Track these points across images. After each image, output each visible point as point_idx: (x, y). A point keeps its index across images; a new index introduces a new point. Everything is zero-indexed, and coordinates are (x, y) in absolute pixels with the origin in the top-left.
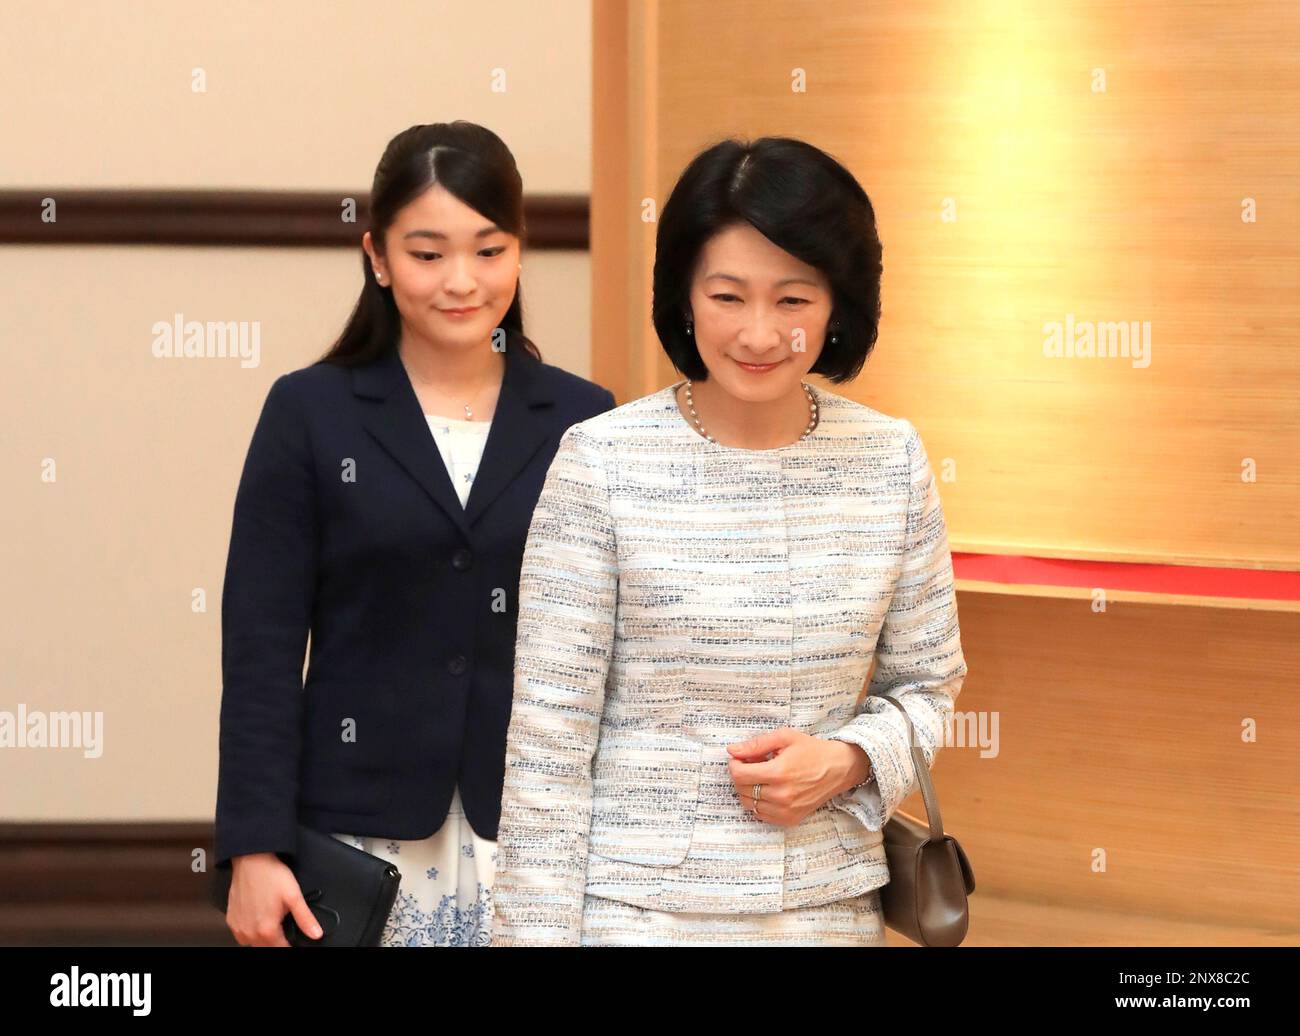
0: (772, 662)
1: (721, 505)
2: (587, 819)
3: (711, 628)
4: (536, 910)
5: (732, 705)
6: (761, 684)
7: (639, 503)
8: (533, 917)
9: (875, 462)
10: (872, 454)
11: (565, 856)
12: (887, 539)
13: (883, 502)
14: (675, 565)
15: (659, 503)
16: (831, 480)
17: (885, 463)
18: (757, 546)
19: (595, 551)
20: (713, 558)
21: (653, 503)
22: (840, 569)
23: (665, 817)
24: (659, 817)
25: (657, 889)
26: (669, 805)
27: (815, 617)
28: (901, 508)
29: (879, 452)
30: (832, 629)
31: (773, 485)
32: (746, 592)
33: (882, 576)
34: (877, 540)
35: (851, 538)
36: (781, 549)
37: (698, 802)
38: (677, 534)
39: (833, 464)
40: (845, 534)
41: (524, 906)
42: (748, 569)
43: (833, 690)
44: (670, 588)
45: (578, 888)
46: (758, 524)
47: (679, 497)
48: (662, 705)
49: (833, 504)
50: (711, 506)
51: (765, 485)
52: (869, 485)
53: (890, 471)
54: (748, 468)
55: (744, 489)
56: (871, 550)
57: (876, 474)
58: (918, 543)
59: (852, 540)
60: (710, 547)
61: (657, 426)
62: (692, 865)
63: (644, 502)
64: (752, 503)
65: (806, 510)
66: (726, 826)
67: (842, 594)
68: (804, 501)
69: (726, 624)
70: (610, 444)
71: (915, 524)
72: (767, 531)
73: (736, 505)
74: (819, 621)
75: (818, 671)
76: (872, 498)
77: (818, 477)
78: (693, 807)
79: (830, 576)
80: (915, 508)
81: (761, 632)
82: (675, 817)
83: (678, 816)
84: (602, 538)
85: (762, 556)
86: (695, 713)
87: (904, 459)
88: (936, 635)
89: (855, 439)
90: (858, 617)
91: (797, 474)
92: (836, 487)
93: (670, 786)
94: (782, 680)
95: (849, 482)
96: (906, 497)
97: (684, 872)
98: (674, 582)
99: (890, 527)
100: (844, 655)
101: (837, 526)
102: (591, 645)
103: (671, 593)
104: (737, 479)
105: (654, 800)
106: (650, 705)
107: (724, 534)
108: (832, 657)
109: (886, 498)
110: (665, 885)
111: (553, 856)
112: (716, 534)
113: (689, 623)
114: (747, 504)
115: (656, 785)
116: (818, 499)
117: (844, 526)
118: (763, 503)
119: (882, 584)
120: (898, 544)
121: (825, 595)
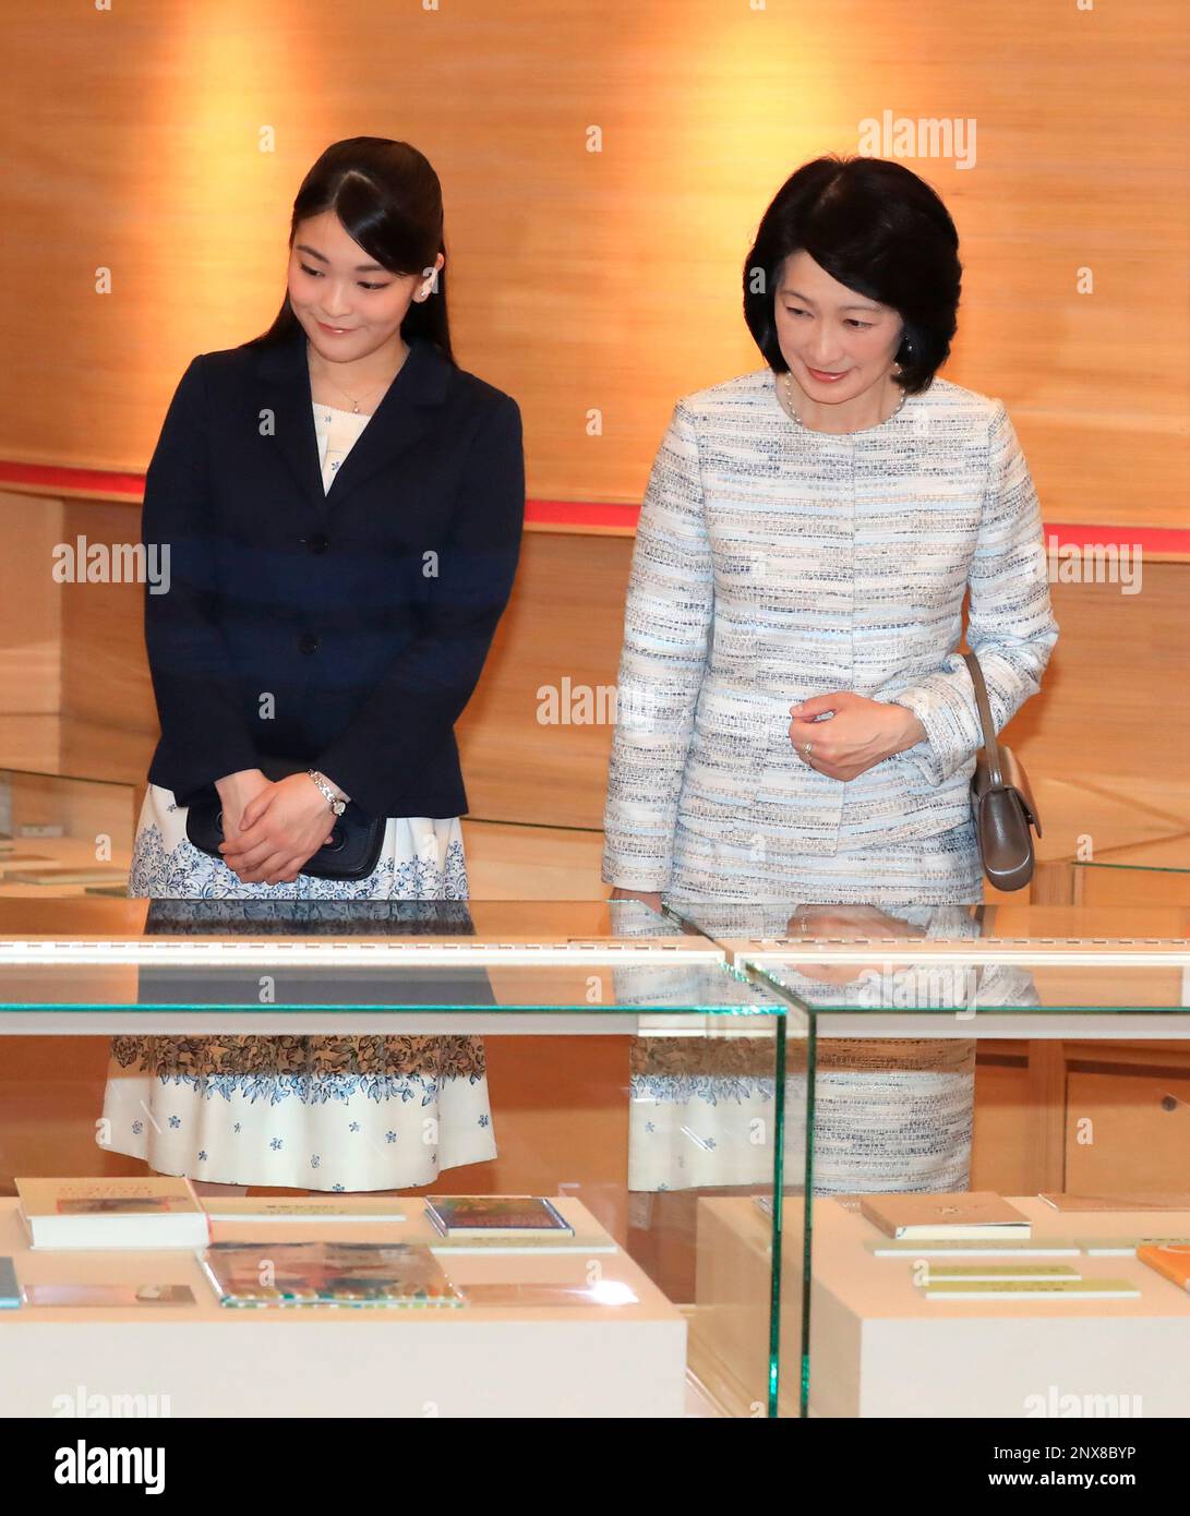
0: (833, 631)
1: (799, 482)
2: (683, 755)
3: (776, 598)
4: (636, 841)
5: (800, 664)
6: (823, 649)
7: (724, 476)
8: (633, 847)
9: (957, 445)
10: (954, 436)
11: (663, 793)
12: (960, 517)
13: (960, 482)
14: (749, 537)
15: (745, 477)
16: (908, 461)
17: (967, 444)
18: (827, 522)
19: (690, 518)
20: (788, 532)
21: (738, 477)
22: (906, 546)
23: (738, 761)
24: (733, 761)
25: (730, 827)
26: (744, 752)
27: (877, 590)
28: (976, 487)
29: (961, 435)
30: (892, 602)
31: (845, 467)
32: (814, 566)
33: (951, 552)
34: (949, 517)
35: (922, 516)
36: (848, 527)
37: (768, 750)
38: (756, 507)
39: (913, 446)
40: (915, 512)
41: (625, 835)
42: (819, 544)
43: (897, 656)
44: (743, 558)
45: (671, 818)
46: (830, 503)
47: (764, 472)
48: (739, 660)
49: (908, 484)
50: (791, 482)
51: (838, 467)
52: (948, 466)
53: (970, 453)
54: (824, 450)
55: (819, 469)
56: (943, 527)
57: (956, 455)
58: (995, 519)
59: (923, 520)
60: (786, 520)
61: (751, 403)
62: (759, 807)
63: (729, 475)
64: (826, 483)
65: (879, 489)
66: (793, 774)
67: (905, 569)
68: (878, 481)
69: (790, 595)
70: (705, 419)
71: (991, 502)
72: (837, 510)
73: (811, 483)
74: (880, 594)
75: (879, 638)
76: (949, 477)
77: (894, 458)
78: (763, 754)
79: (895, 553)
80: (992, 488)
81: (825, 603)
82: (747, 761)
83: (749, 762)
84: (696, 507)
85: (831, 530)
86: (766, 670)
87: (985, 442)
88: (1018, 599)
89: (939, 421)
90: (921, 591)
91: (873, 456)
92: (913, 468)
93: (745, 734)
94: (843, 646)
95: (926, 463)
96: (983, 477)
97: (754, 813)
98: (746, 553)
99: (964, 506)
100: (906, 625)
101: (908, 506)
102: (689, 601)
103: (743, 563)
104: (814, 459)
105: (731, 746)
106: (729, 659)
107: (801, 509)
108: (893, 626)
109: (963, 478)
110: (737, 823)
111: (651, 793)
112: (793, 509)
113: (756, 592)
114: (822, 483)
115: (733, 732)
116: (893, 478)
117: (915, 505)
118: (835, 483)
119: (951, 559)
120: (971, 522)
121: (888, 570)
